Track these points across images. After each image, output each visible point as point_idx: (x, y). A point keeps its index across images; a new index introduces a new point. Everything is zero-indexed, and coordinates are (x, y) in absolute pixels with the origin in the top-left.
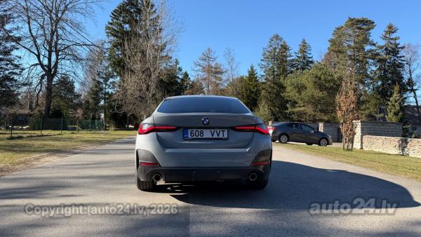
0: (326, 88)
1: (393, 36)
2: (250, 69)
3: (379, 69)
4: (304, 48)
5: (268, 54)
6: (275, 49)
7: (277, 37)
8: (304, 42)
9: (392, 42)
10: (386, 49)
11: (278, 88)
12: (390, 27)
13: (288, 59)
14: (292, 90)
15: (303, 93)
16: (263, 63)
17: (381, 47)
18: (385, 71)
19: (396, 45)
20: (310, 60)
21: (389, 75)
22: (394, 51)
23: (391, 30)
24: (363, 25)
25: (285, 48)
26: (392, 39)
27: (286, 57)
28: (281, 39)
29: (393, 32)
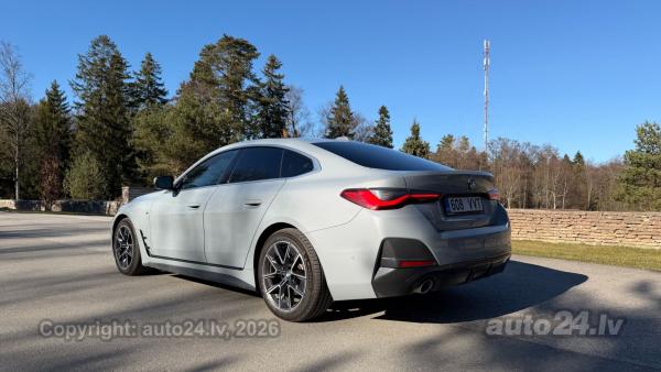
0: (203, 137)
1: (276, 72)
2: (50, 89)
3: (261, 115)
4: (150, 67)
5: (89, 67)
6: (103, 60)
7: (105, 41)
8: (149, 57)
9: (275, 80)
10: (269, 89)
11: (111, 130)
12: (273, 60)
13: (126, 81)
14: (147, 136)
15: (168, 141)
16: (81, 82)
17: (263, 86)
18: (268, 119)
19: (281, 85)
20: (161, 88)
21: (273, 125)
22: (278, 92)
23: (274, 64)
24: (244, 50)
25: (119, 62)
26: (276, 77)
27: (120, 76)
28: (113, 46)
29: (276, 68)
